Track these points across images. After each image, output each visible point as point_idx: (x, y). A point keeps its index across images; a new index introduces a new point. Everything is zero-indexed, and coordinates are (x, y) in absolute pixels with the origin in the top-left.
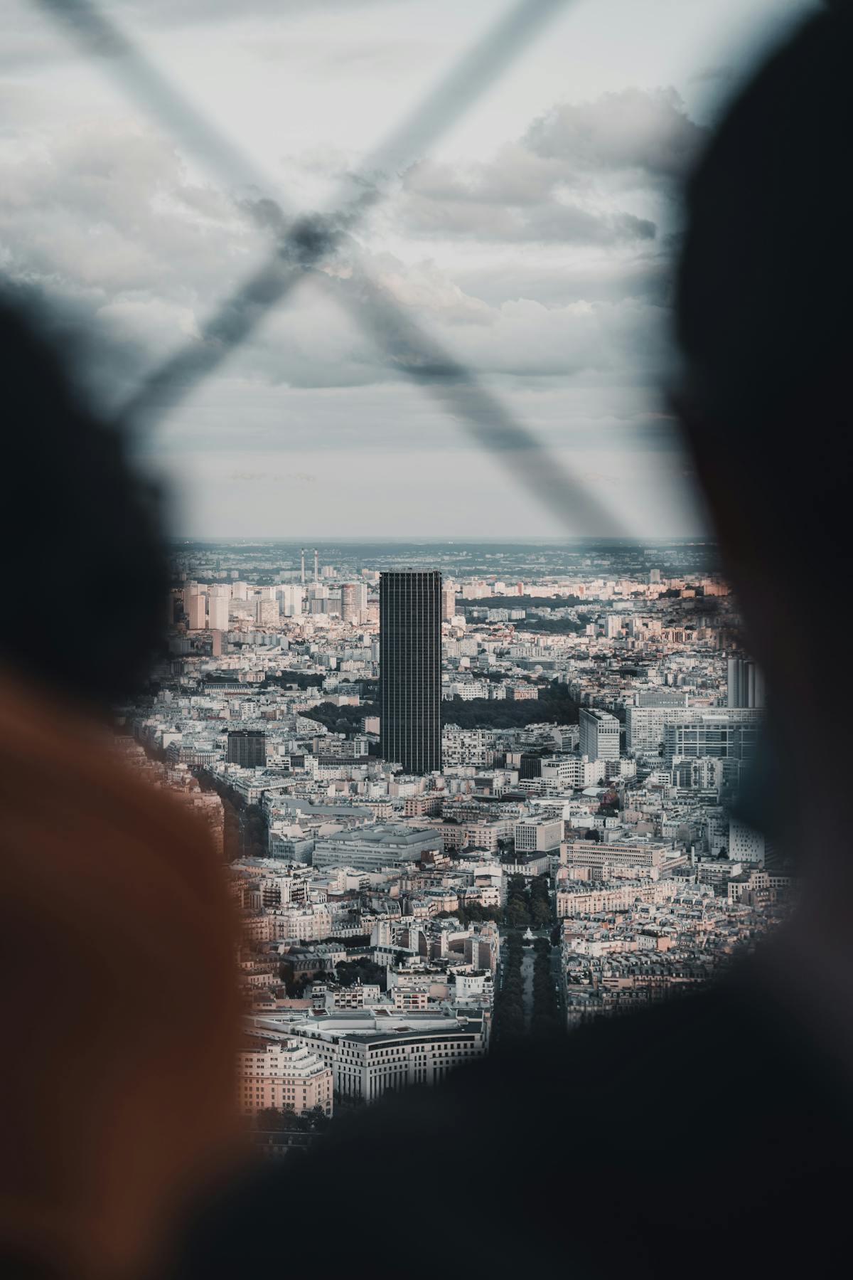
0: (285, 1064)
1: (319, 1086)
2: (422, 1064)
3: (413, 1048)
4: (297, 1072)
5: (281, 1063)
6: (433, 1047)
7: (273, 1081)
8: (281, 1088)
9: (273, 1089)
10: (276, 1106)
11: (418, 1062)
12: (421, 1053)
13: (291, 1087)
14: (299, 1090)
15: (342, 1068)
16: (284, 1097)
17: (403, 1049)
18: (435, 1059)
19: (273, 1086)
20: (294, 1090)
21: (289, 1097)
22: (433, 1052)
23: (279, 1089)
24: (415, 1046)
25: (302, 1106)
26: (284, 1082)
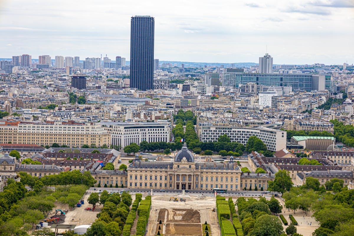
0: (92, 129)
1: (105, 138)
2: (144, 136)
3: (141, 130)
4: (96, 132)
5: (90, 129)
6: (149, 130)
7: (87, 136)
8: (90, 138)
9: (87, 139)
10: (88, 145)
11: (143, 135)
12: (144, 132)
13: (94, 138)
14: (97, 139)
15: (114, 136)
16: (91, 142)
17: (137, 130)
18: (149, 134)
19: (87, 138)
20: (95, 139)
21: (93, 142)
22: (149, 131)
23: (89, 139)
24: (142, 129)
25: (98, 145)
26: (92, 136)
